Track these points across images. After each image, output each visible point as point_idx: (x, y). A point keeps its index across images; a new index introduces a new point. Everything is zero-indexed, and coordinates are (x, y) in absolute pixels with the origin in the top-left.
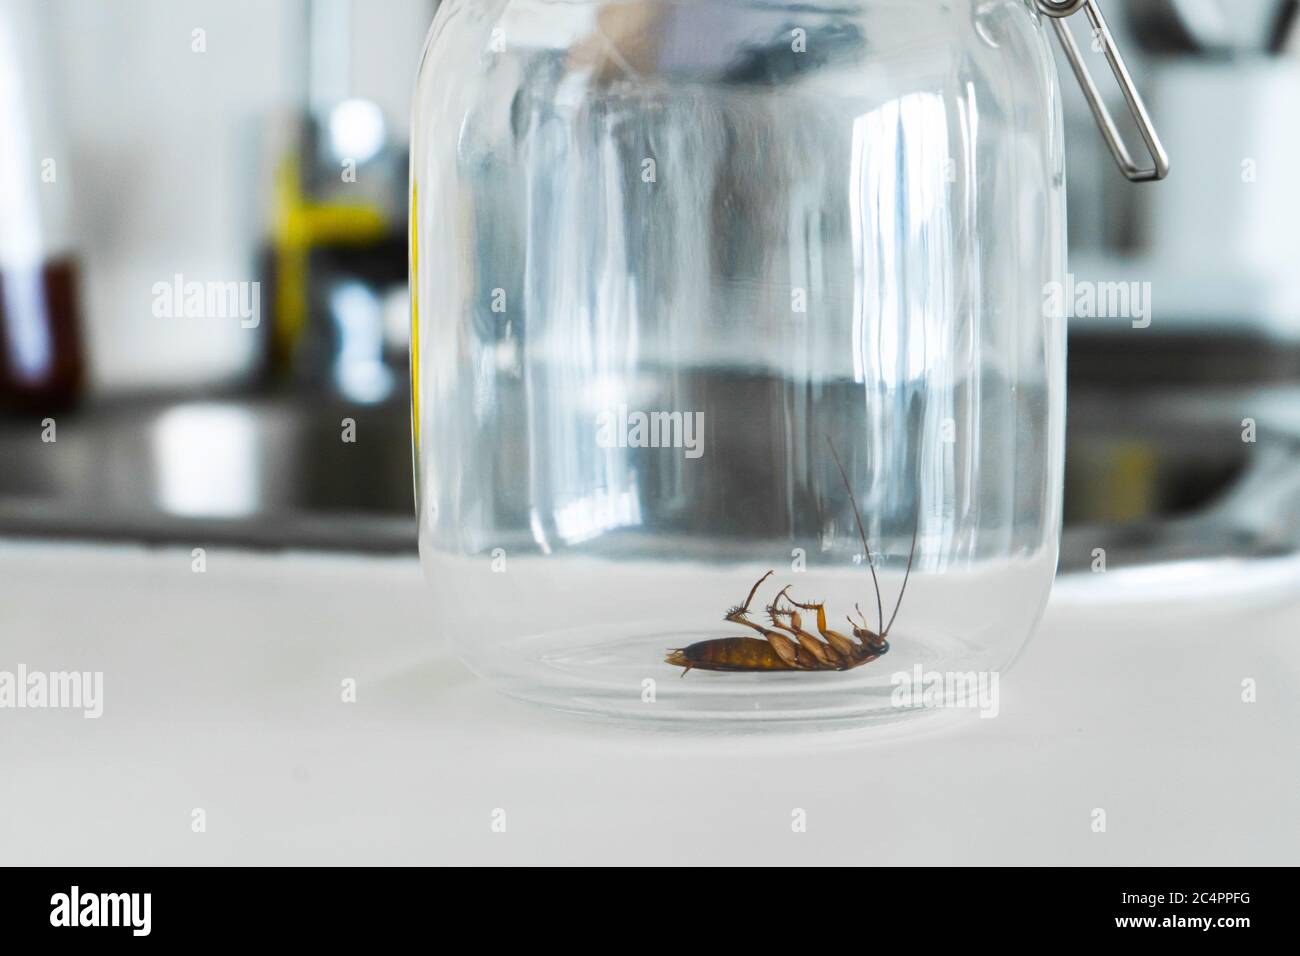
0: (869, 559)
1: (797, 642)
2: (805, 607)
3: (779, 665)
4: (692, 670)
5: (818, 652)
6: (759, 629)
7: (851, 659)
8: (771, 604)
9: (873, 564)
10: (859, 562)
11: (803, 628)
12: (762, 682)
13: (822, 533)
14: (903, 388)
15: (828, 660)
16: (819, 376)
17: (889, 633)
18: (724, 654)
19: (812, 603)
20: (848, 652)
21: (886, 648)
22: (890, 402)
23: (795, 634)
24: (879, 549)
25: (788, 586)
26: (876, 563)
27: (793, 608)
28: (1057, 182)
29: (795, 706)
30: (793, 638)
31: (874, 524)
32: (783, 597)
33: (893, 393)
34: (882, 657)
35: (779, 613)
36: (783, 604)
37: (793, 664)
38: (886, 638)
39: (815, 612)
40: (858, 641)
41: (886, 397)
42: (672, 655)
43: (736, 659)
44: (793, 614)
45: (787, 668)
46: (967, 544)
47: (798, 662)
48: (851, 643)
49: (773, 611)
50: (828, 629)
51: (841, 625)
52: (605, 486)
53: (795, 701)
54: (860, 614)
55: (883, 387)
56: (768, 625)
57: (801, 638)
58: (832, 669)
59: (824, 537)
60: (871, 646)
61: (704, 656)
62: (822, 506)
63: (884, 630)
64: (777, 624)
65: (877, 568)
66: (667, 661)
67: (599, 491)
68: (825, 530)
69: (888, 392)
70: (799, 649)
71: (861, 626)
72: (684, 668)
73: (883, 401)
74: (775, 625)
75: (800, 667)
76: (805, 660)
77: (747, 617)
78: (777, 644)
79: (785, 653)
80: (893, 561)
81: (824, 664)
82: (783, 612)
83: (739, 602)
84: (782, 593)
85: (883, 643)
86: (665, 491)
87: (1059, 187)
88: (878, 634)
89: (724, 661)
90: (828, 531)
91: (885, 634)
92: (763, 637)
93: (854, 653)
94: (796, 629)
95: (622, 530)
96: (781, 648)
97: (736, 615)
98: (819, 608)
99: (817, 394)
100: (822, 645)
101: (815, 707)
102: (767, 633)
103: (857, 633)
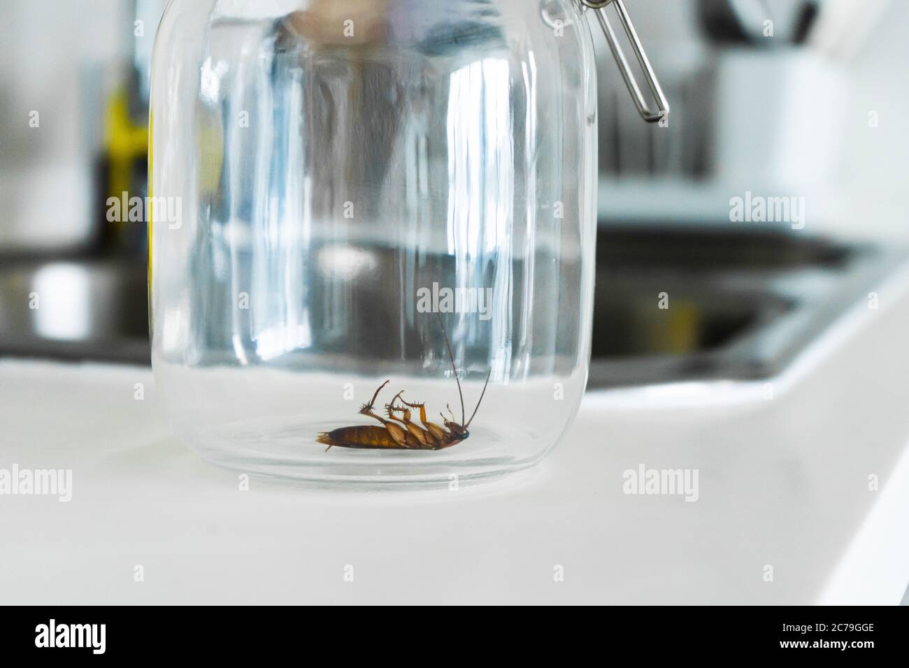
0: (456, 374)
1: (406, 429)
2: (412, 406)
3: (393, 445)
4: (333, 447)
5: (420, 437)
6: (381, 420)
7: (443, 442)
8: (389, 403)
9: (458, 377)
10: (448, 376)
11: (411, 420)
12: (383, 456)
13: (424, 355)
14: (481, 259)
15: (427, 443)
16: (423, 250)
17: (470, 425)
18: (356, 436)
19: (417, 404)
20: (441, 438)
21: (467, 434)
22: (472, 268)
23: (405, 424)
24: (463, 367)
25: (402, 391)
26: (461, 376)
27: (406, 407)
28: (590, 120)
29: (405, 473)
30: (404, 426)
31: (460, 352)
32: (398, 398)
33: (475, 261)
34: (464, 441)
35: (395, 409)
36: (398, 403)
37: (403, 445)
38: (467, 429)
39: (418, 409)
40: (448, 430)
41: (470, 265)
42: (321, 436)
43: (365, 441)
44: (406, 411)
45: (399, 447)
46: (523, 365)
47: (406, 443)
48: (444, 432)
49: (391, 408)
50: (427, 421)
51: (435, 418)
52: (285, 320)
53: (404, 470)
54: (450, 411)
55: (468, 257)
56: (386, 418)
57: (409, 427)
58: (430, 448)
59: (426, 358)
60: (457, 434)
61: (342, 438)
62: (424, 338)
63: (466, 423)
64: (391, 417)
65: (460, 380)
66: (317, 441)
67: (282, 323)
68: (426, 353)
69: (471, 260)
70: (407, 434)
71: (450, 420)
72: (328, 446)
73: (468, 267)
74: (390, 418)
75: (408, 446)
76: (411, 442)
77: (373, 411)
78: (393, 431)
79: (397, 437)
80: (472, 376)
81: (424, 445)
82: (398, 409)
83: (367, 401)
84: (398, 396)
85: (465, 432)
86: (327, 325)
87: (591, 124)
88: (461, 425)
89: (356, 441)
90: (428, 354)
91: (467, 426)
92: (383, 425)
93: (445, 438)
94: (406, 421)
95: (297, 351)
96: (396, 433)
97: (367, 410)
98: (421, 406)
99: (422, 262)
100: (424, 431)
101: (415, 474)
102: (386, 423)
103: (447, 425)
